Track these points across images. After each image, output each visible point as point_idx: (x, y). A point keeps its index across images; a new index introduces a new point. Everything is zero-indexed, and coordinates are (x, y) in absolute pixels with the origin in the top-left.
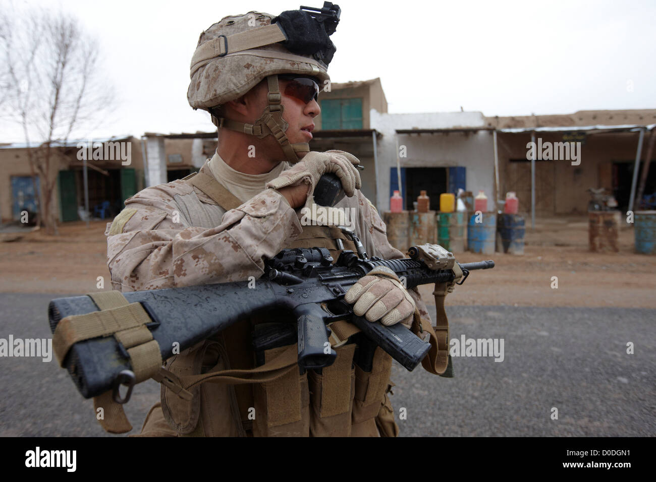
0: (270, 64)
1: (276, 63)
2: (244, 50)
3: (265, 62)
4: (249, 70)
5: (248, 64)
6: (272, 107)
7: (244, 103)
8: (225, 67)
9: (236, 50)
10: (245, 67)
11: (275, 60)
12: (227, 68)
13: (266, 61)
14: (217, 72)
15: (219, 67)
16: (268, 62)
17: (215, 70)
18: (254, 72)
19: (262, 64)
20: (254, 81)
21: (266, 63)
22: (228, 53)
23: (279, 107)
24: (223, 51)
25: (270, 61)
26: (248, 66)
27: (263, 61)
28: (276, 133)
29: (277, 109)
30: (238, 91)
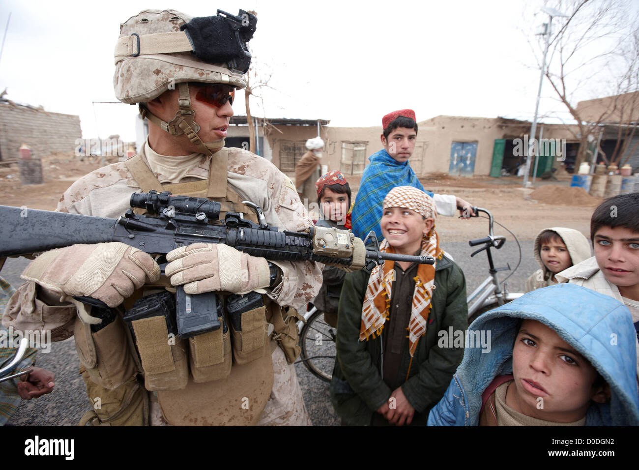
0: (179, 72)
1: (185, 71)
2: (155, 54)
3: (174, 69)
4: (159, 76)
5: (157, 70)
6: (183, 112)
7: (160, 102)
8: (136, 69)
9: (148, 52)
10: (154, 72)
11: (184, 68)
12: (138, 71)
13: (176, 68)
14: (130, 73)
15: (131, 68)
16: (177, 70)
17: (128, 71)
18: (163, 79)
19: (170, 71)
20: (163, 87)
21: (175, 71)
22: (140, 54)
23: (189, 112)
24: (135, 52)
25: (180, 69)
26: (158, 72)
27: (173, 69)
28: (188, 134)
29: (188, 113)
30: (149, 96)
